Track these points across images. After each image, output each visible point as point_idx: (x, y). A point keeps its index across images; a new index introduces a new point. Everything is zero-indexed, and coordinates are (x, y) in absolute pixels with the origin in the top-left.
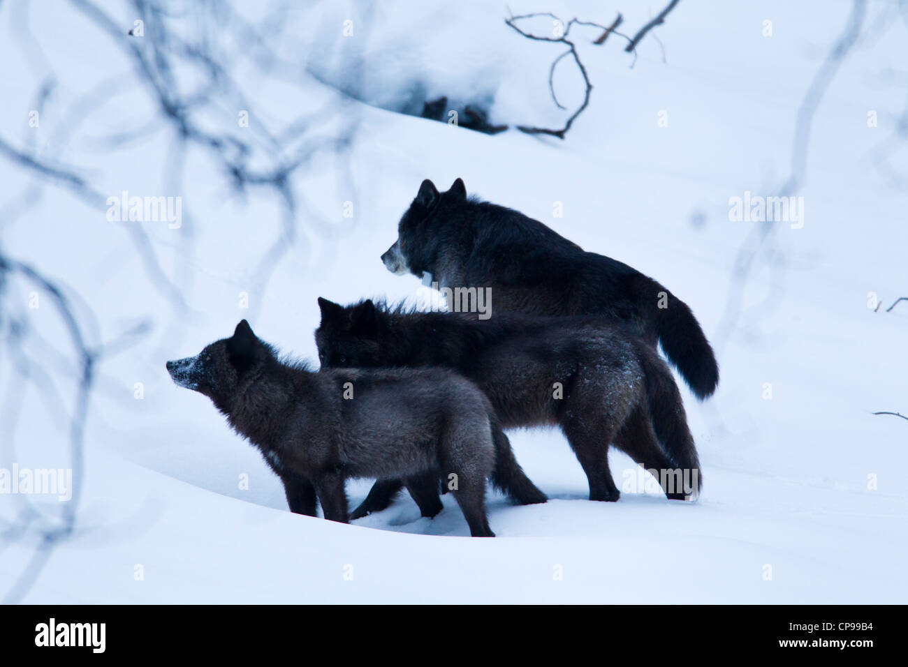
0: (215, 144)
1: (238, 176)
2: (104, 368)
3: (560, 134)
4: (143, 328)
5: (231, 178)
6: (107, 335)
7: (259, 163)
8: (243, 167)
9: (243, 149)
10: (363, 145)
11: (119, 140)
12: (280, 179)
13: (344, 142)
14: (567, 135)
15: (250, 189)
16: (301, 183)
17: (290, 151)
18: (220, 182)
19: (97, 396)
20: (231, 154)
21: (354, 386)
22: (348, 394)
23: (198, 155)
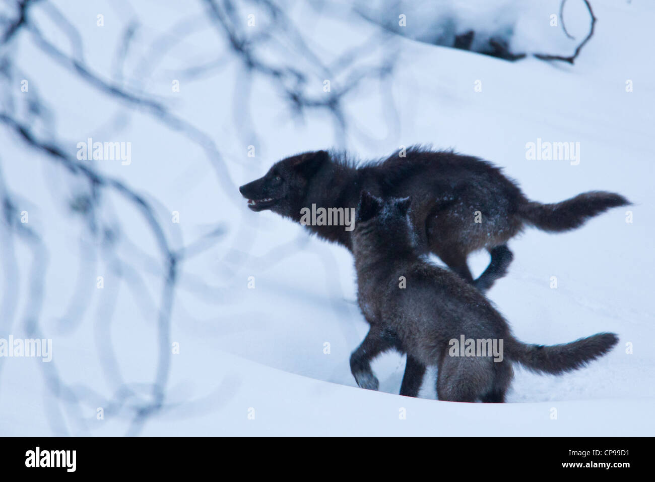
0: (277, 74)
1: (297, 101)
2: (186, 267)
3: (570, 60)
4: (218, 232)
5: (292, 102)
6: (188, 240)
7: (316, 89)
8: (300, 94)
9: (301, 78)
10: (402, 72)
11: (193, 73)
12: (332, 103)
13: (386, 70)
14: (576, 61)
15: (307, 112)
16: (351, 106)
17: (341, 78)
18: (283, 106)
19: (181, 293)
20: (290, 83)
21: (406, 279)
22: (402, 285)
23: (262, 85)
